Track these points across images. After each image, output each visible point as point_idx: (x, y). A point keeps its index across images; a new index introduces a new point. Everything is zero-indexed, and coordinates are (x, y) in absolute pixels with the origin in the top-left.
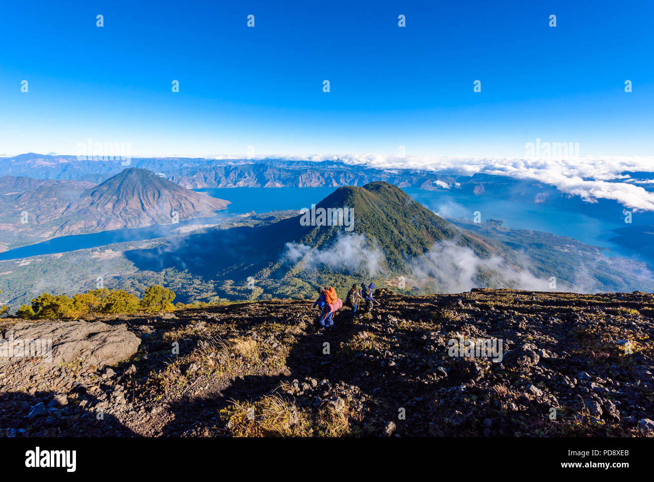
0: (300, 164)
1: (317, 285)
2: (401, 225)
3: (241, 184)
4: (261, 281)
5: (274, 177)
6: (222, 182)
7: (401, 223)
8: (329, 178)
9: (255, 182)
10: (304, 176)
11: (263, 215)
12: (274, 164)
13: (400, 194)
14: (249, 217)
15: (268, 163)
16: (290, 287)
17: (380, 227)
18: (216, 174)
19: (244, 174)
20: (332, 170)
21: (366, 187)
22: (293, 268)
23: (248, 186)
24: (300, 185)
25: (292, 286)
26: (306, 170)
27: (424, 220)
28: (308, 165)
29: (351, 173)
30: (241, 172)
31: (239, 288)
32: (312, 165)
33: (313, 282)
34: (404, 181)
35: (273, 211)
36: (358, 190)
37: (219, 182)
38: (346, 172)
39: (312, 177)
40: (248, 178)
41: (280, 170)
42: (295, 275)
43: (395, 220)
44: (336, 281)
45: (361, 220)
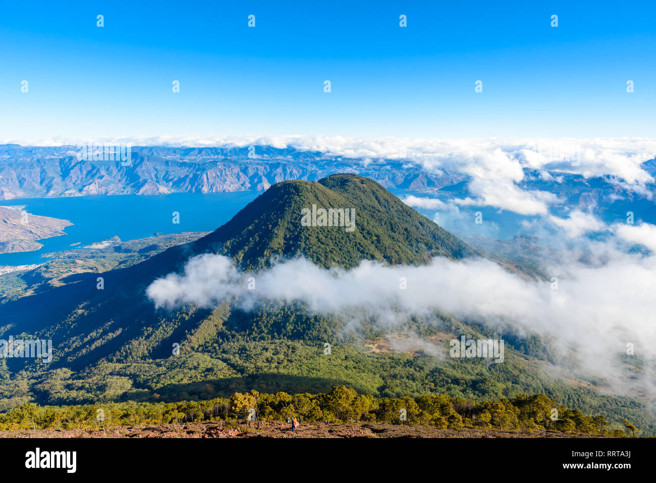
0: (203, 153)
1: (240, 362)
2: (387, 245)
3: (93, 189)
4: (128, 364)
5: (156, 176)
6: (55, 186)
7: (387, 242)
8: (256, 175)
9: (120, 186)
10: (211, 173)
11: (136, 244)
12: (155, 153)
13: (380, 194)
14: (107, 248)
15: (145, 152)
16: (185, 371)
17: (351, 249)
18: (43, 171)
19: (98, 171)
20: (261, 162)
21: (323, 182)
22: (192, 334)
23: (106, 193)
24: (205, 189)
25: (190, 369)
26: (214, 163)
27: (422, 235)
28: (218, 154)
29: (295, 166)
30: (94, 167)
31: (79, 383)
32: (226, 155)
33: (231, 357)
34: (383, 179)
35: (155, 235)
36: (309, 187)
37: (49, 188)
38: (285, 165)
39: (226, 175)
40: (106, 177)
41: (167, 162)
42: (196, 346)
43: (376, 236)
44: (276, 353)
45: (317, 238)
